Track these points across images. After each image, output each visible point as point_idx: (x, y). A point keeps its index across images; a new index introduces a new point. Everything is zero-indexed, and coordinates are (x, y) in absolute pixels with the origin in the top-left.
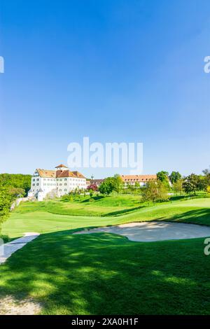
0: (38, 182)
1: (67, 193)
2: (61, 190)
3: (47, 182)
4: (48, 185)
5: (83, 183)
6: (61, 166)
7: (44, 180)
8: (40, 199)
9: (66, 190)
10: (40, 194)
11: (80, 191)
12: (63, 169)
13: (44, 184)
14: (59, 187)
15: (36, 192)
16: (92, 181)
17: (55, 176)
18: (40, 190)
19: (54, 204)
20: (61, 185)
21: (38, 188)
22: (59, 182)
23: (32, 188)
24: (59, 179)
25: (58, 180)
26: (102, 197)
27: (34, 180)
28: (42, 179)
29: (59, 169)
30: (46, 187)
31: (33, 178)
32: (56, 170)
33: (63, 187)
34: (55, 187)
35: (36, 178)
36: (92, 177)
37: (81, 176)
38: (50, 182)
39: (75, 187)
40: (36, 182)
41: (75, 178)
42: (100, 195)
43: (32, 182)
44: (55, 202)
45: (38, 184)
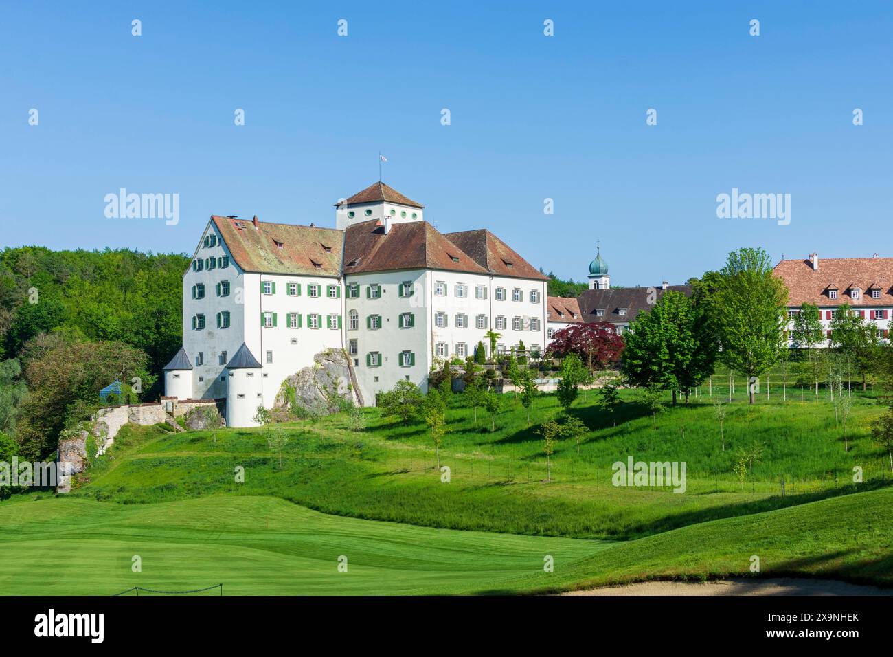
0: (223, 304)
1: (418, 376)
2: (375, 359)
3: (281, 303)
4: (293, 321)
5: (529, 310)
6: (373, 197)
7: (266, 289)
8: (243, 416)
9: (407, 358)
10: (240, 380)
11: (504, 362)
12: (391, 216)
13: (267, 321)
14: (368, 341)
15: (213, 369)
16: (591, 299)
17: (335, 259)
18: (244, 360)
19: (329, 446)
20: (376, 322)
21: (224, 342)
22: (364, 306)
23: (192, 341)
24: (364, 282)
25: (353, 292)
26: (642, 410)
27: (200, 291)
28: (251, 282)
29: (361, 216)
30: (279, 336)
31: (191, 279)
32: (343, 220)
33: (389, 340)
34: (335, 340)
35: (210, 279)
36: (595, 272)
37: (512, 267)
38: (304, 305)
39: (473, 337)
40: (212, 305)
41: (472, 281)
42: (629, 393)
43: (191, 306)
44: (336, 435)
45: (225, 319)
